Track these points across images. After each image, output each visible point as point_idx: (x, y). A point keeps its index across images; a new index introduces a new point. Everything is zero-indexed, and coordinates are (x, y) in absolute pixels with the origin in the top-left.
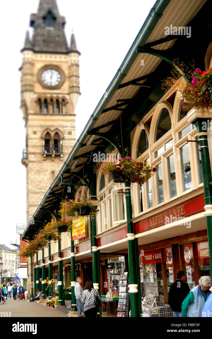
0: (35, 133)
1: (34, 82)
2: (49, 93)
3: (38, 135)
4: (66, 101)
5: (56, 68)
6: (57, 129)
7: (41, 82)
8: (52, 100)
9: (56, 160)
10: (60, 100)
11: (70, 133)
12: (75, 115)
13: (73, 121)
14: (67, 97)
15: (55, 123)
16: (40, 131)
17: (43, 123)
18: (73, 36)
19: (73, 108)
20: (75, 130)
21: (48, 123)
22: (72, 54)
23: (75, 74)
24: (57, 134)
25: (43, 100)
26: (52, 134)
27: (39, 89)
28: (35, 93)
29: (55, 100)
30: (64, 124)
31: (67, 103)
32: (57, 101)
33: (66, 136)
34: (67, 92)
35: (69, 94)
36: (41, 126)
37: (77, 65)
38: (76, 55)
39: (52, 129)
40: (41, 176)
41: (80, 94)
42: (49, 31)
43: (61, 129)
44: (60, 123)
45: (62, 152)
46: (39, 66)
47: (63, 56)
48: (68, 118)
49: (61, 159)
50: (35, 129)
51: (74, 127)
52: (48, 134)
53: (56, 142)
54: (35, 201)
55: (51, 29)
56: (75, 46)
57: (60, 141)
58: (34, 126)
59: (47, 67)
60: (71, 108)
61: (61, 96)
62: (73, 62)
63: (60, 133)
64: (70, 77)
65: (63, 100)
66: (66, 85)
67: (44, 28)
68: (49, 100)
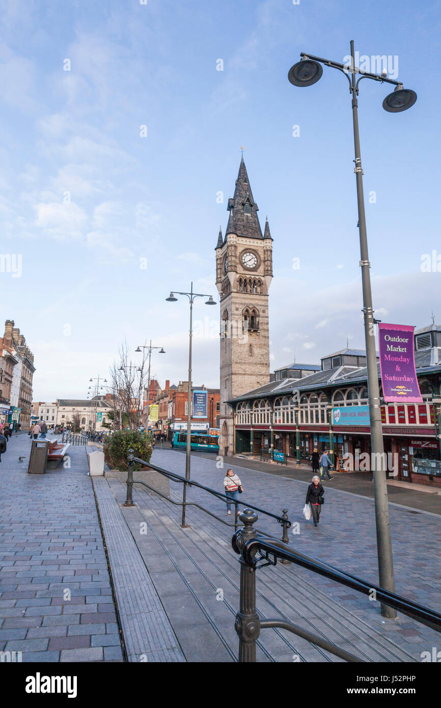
0: (237, 309)
1: (237, 263)
2: (249, 275)
3: (240, 312)
4: (261, 283)
5: (254, 252)
6: (254, 307)
7: (242, 264)
8: (250, 280)
9: (253, 334)
10: (257, 281)
11: (264, 312)
12: (268, 295)
13: (267, 300)
14: (262, 278)
15: (253, 302)
16: (241, 308)
17: (243, 301)
18: (267, 224)
19: (267, 290)
20: (267, 309)
21: (247, 302)
22: (268, 241)
23: (269, 259)
24: (254, 311)
25: (243, 280)
26: (251, 311)
27: (240, 269)
28: (237, 273)
29: (252, 281)
30: (261, 303)
31: (262, 284)
32: (254, 281)
33: (261, 314)
34: (262, 275)
35: (264, 276)
36: (241, 304)
37: (271, 251)
38: (270, 241)
39: (251, 307)
40: (242, 348)
41: (273, 276)
42: (247, 216)
43: (257, 307)
44: (256, 302)
45: (258, 328)
46: (240, 249)
47: (260, 241)
48: (263, 297)
49: (258, 334)
50: (237, 306)
51: (267, 306)
52: (247, 311)
53: (253, 318)
54: (237, 370)
55: (249, 215)
56: (269, 234)
57: (256, 317)
58: (236, 303)
59: (247, 250)
60: (265, 289)
61: (257, 277)
62: (268, 248)
63: (256, 310)
64: (264, 261)
65: (259, 281)
66: (261, 269)
67: (243, 214)
68: (248, 281)
